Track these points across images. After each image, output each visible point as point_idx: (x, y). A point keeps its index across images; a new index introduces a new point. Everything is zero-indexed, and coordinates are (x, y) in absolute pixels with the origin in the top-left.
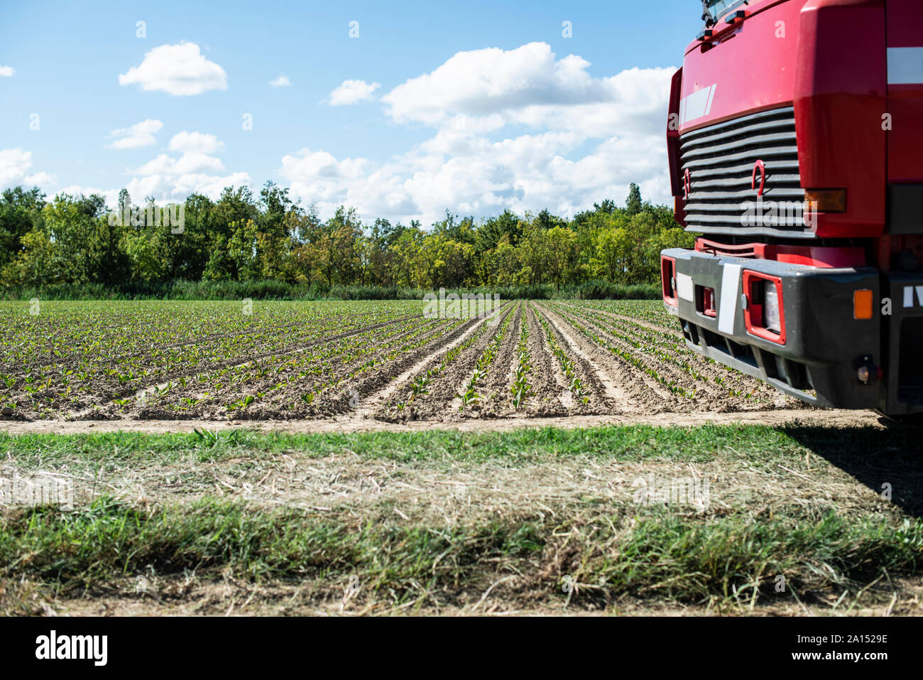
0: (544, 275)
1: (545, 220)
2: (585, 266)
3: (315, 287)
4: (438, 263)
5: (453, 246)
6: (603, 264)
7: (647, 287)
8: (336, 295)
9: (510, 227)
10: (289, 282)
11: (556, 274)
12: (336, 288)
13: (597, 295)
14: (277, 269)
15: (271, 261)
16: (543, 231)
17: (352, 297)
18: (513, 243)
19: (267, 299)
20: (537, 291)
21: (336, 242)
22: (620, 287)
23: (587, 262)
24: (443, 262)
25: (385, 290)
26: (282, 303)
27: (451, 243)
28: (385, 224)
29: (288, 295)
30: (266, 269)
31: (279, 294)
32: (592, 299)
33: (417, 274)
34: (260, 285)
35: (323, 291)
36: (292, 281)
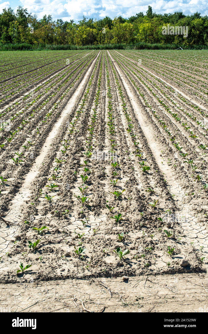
0: (122, 40)
1: (121, 20)
2: (136, 37)
3: (40, 45)
4: (85, 36)
5: (89, 30)
6: (142, 36)
7: (159, 45)
8: (49, 48)
9: (108, 22)
10: (31, 43)
11: (126, 40)
12: (47, 46)
13: (142, 48)
14: (26, 39)
15: (23, 36)
16: (121, 24)
17: (54, 49)
18: (110, 29)
19: (24, 50)
20: (120, 46)
21: (47, 29)
22: (149, 44)
23: (136, 35)
24: (86, 36)
25: (65, 46)
26: (30, 52)
27: (88, 29)
28: (61, 21)
29: (31, 48)
30: (22, 39)
31: (28, 48)
32: (140, 49)
33: (76, 40)
34: (21, 45)
35: (43, 47)
36: (32, 43)
